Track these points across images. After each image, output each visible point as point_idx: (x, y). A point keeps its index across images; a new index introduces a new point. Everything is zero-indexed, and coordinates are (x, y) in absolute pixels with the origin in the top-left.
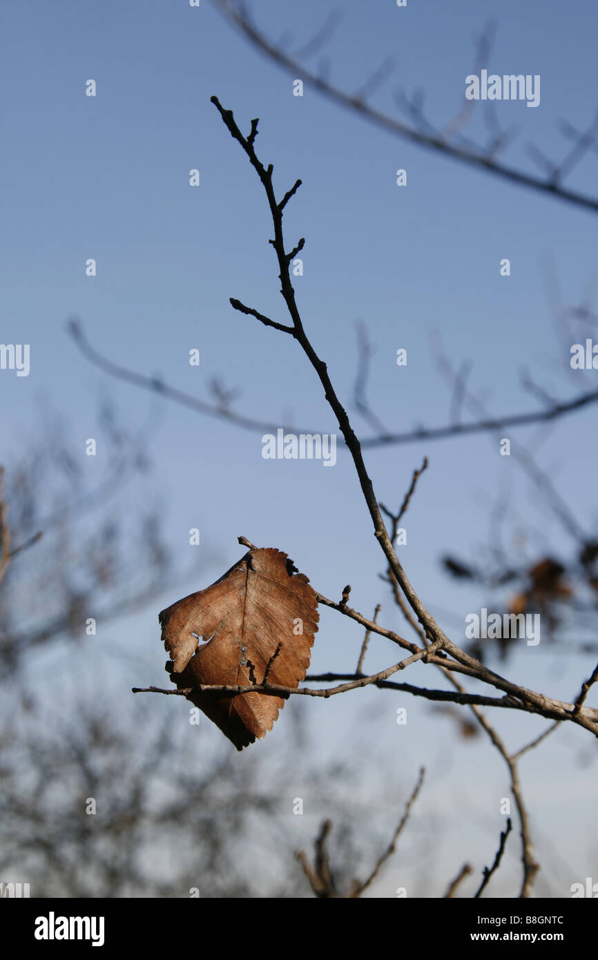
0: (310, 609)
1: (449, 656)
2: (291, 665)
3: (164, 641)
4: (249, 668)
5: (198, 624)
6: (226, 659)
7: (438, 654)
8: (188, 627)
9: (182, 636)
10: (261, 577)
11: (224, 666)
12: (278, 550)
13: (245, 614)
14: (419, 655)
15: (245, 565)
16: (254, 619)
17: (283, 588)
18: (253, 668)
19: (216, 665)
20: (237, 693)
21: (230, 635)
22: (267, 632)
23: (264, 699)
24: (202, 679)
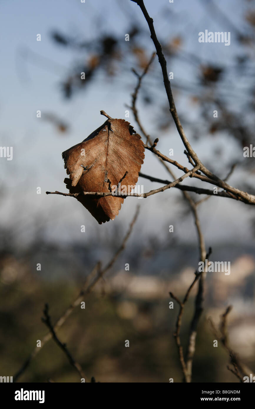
0: (141, 152)
1: (202, 174)
2: (129, 181)
3: (66, 169)
4: (109, 183)
5: (84, 160)
6: (97, 178)
7: (197, 172)
8: (79, 162)
9: (76, 166)
10: (116, 135)
11: (96, 182)
12: (125, 120)
13: (107, 155)
14: (189, 174)
15: (107, 128)
16: (112, 157)
17: (127, 141)
18: (110, 183)
19: (92, 182)
20: (103, 196)
21: (100, 166)
22: (118, 164)
23: (115, 199)
24: (84, 189)
